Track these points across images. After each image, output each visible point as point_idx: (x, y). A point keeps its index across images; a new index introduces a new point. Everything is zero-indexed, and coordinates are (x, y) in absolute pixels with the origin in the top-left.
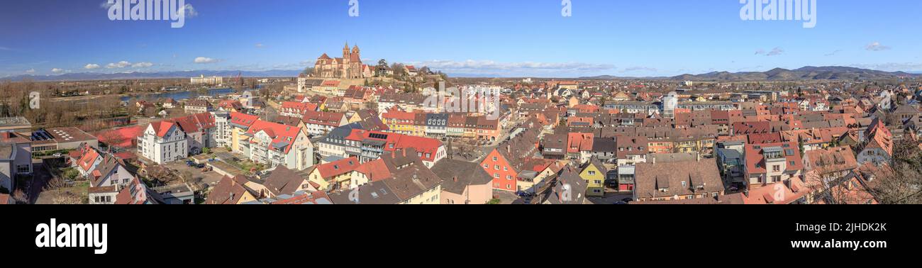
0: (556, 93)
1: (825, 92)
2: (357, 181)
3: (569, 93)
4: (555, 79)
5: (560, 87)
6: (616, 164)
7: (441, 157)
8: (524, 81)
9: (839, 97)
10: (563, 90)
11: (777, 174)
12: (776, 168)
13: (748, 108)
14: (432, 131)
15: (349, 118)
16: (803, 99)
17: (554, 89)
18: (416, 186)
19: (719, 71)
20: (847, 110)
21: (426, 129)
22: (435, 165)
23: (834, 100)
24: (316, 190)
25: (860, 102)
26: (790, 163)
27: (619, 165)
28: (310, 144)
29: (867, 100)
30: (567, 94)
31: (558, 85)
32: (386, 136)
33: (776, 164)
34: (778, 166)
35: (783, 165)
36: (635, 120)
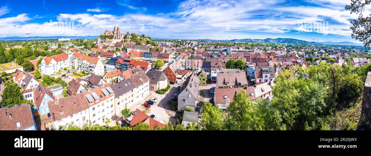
0: (190, 45)
1: (285, 48)
2: (120, 79)
3: (194, 45)
4: (190, 40)
5: (191, 43)
6: (210, 72)
7: (149, 69)
8: (178, 40)
9: (290, 50)
10: (192, 44)
11: (266, 79)
12: (266, 76)
13: (257, 53)
14: (146, 59)
15: (116, 54)
16: (277, 50)
17: (189, 43)
18: (140, 81)
19: (248, 39)
20: (293, 55)
21: (144, 58)
22: (147, 73)
23: (288, 51)
24: (106, 83)
25: (298, 53)
26: (272, 75)
27: (211, 73)
28: (103, 64)
29: (300, 52)
30: (194, 46)
31: (190, 42)
32: (130, 61)
33: (266, 75)
34: (267, 76)
35: (269, 75)
36: (217, 56)
